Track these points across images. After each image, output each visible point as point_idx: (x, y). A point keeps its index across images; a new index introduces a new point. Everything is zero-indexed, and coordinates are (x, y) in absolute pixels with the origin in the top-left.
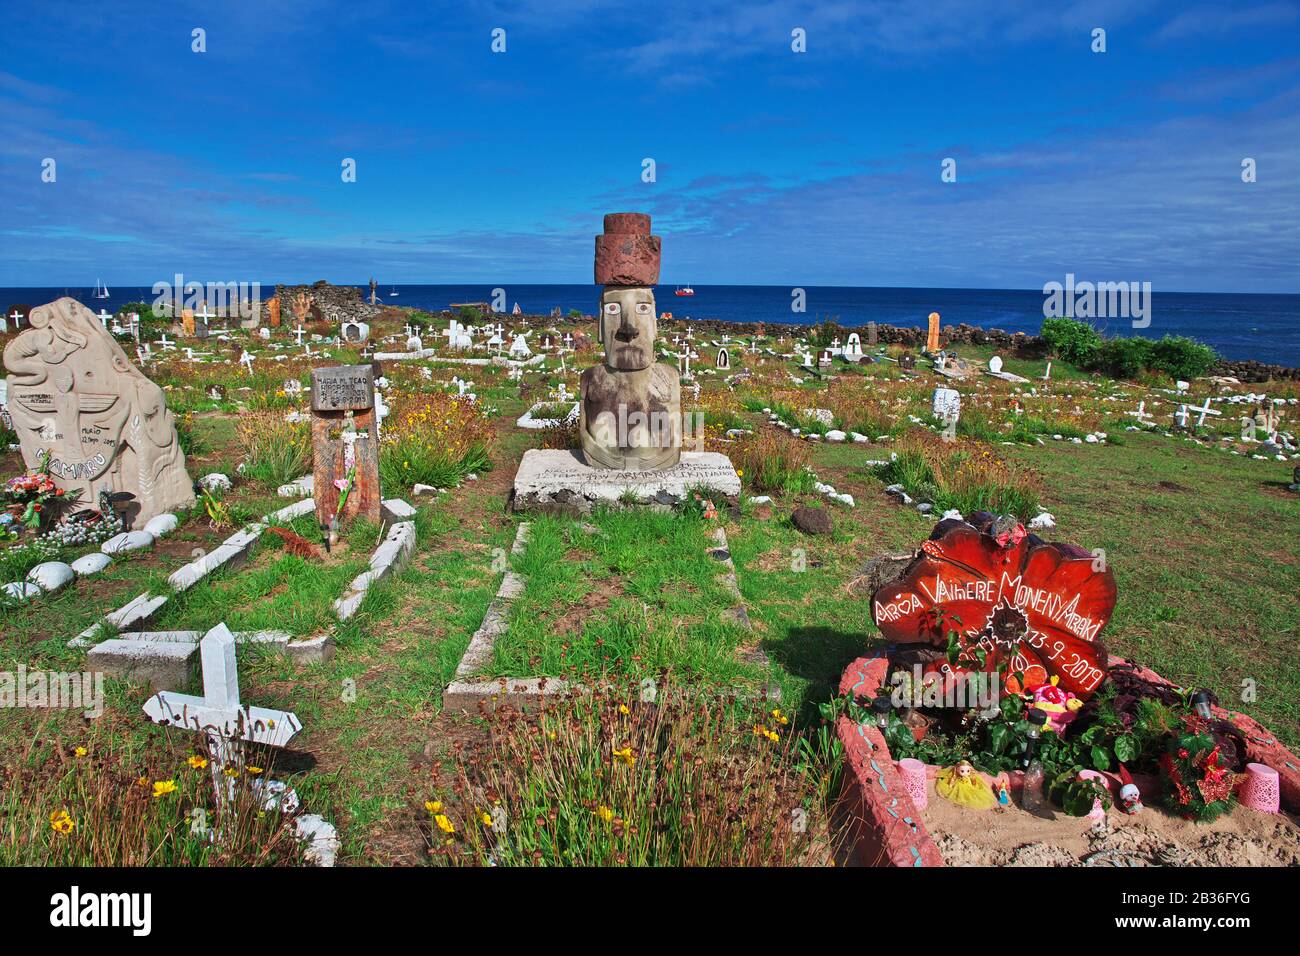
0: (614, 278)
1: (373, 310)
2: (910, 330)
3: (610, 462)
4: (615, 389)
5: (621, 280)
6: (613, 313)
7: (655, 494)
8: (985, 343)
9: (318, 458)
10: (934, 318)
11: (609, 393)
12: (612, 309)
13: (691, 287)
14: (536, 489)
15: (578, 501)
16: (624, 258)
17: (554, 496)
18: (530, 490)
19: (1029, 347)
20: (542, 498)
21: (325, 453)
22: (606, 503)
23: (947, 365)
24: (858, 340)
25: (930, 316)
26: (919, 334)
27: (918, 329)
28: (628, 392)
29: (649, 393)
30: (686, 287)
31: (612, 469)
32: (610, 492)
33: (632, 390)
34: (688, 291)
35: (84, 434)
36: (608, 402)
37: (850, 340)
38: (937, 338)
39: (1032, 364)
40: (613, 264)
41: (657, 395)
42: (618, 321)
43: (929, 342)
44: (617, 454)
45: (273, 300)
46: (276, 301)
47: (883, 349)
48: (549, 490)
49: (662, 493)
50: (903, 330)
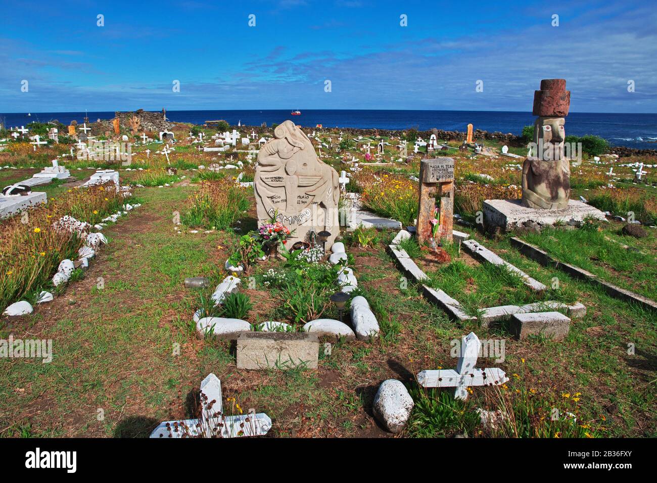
0: (555, 113)
1: (171, 125)
2: (453, 133)
3: (545, 205)
4: (548, 169)
5: (558, 113)
6: (548, 130)
7: (569, 221)
8: (492, 139)
9: (422, 208)
10: (470, 126)
11: (545, 171)
12: (548, 128)
13: (299, 110)
14: (516, 220)
15: (535, 225)
16: (561, 102)
17: (524, 223)
18: (514, 221)
19: (515, 140)
20: (519, 225)
21: (426, 205)
22: (548, 226)
23: (482, 151)
24: (435, 138)
25: (468, 126)
26: (458, 135)
27: (457, 132)
28: (554, 171)
29: (563, 171)
30: (296, 110)
31: (545, 209)
32: (549, 220)
33: (556, 169)
34: (298, 112)
35: (299, 199)
36: (545, 175)
37: (431, 138)
38: (471, 136)
39: (519, 149)
40: (555, 105)
41: (566, 172)
42: (551, 134)
43: (468, 138)
44: (549, 201)
45: (116, 120)
46: (117, 121)
47: (446, 142)
48: (523, 220)
49: (572, 220)
50: (449, 132)
